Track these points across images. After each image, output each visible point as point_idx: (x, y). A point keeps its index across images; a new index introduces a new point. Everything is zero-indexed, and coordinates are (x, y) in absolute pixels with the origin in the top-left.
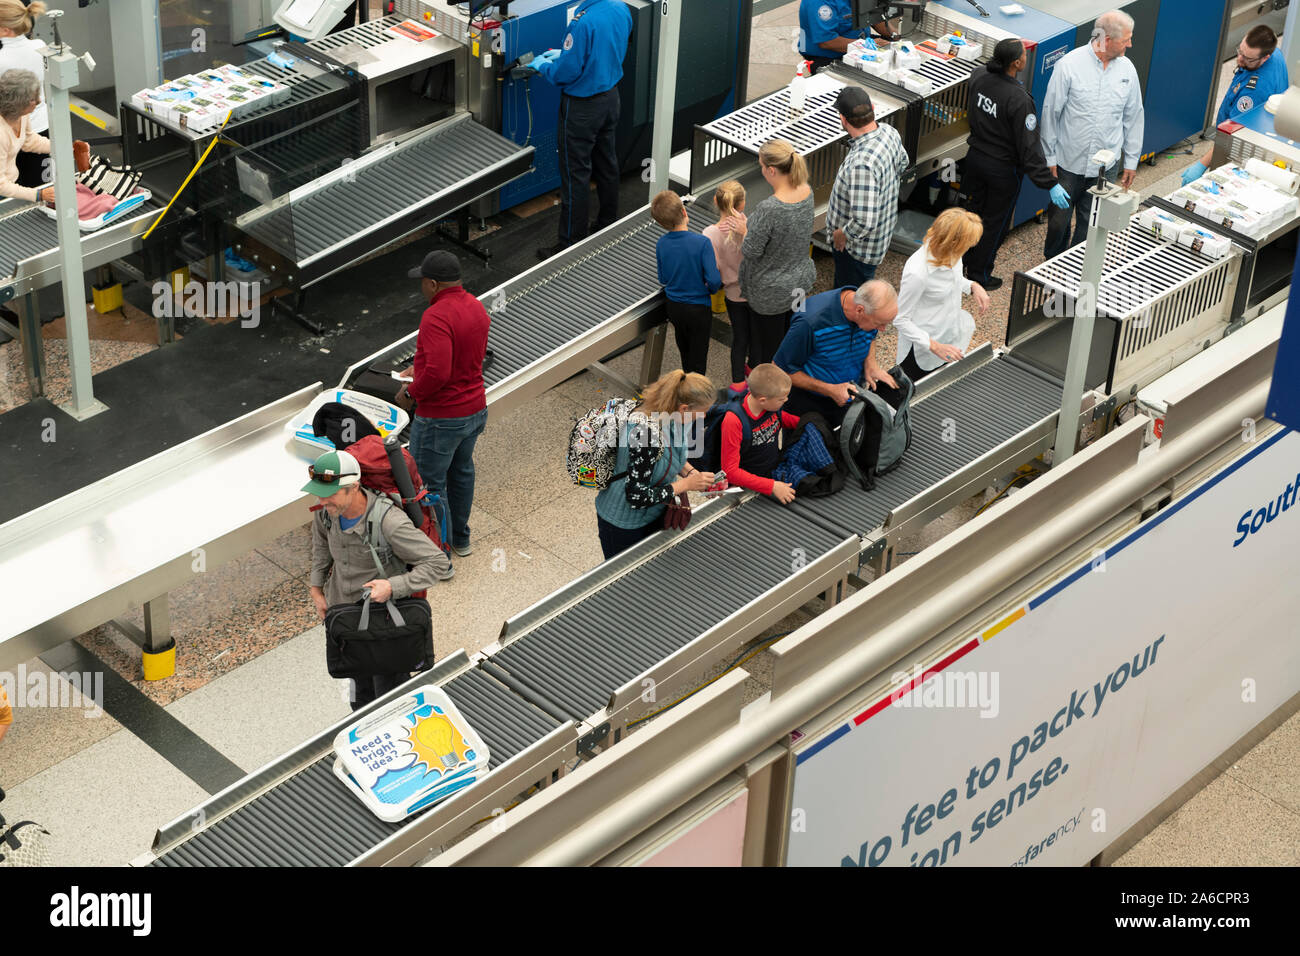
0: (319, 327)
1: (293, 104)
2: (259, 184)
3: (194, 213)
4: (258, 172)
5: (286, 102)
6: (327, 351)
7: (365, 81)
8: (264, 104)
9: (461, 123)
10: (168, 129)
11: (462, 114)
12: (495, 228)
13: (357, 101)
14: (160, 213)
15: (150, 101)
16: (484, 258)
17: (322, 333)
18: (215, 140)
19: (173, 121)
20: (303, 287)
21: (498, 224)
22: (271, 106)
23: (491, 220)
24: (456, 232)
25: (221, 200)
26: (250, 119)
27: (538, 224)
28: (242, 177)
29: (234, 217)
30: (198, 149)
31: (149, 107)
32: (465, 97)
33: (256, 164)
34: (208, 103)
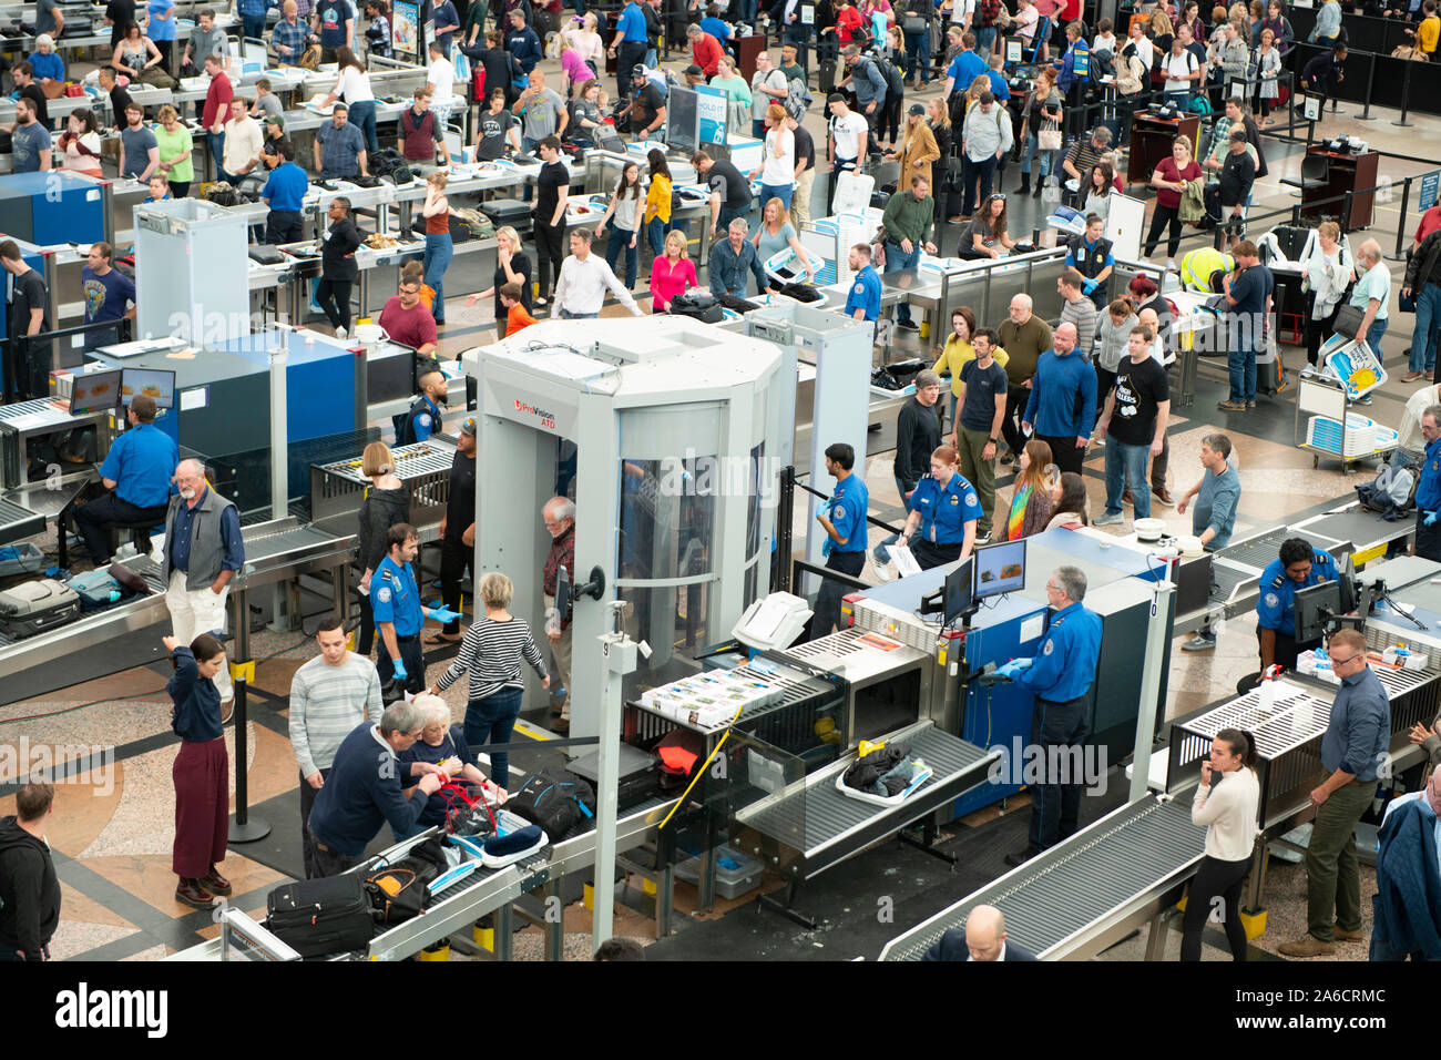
0: (812, 922)
1: (786, 704)
2: (772, 775)
3: (700, 806)
4: (772, 762)
5: (781, 702)
6: (821, 946)
7: (848, 684)
8: (762, 704)
9: (925, 730)
10: (680, 726)
11: (924, 722)
12: (949, 836)
13: (841, 700)
14: (675, 804)
15: (659, 699)
16: (951, 861)
17: (815, 927)
18: (726, 735)
19: (683, 718)
20: (807, 877)
21: (951, 832)
22: (768, 706)
23: (945, 828)
24: (919, 837)
25: (724, 795)
26: (751, 717)
27: (991, 832)
28: (753, 770)
29: (735, 810)
30: (709, 743)
31: (657, 705)
32: (927, 707)
33: (769, 755)
34: (711, 702)
